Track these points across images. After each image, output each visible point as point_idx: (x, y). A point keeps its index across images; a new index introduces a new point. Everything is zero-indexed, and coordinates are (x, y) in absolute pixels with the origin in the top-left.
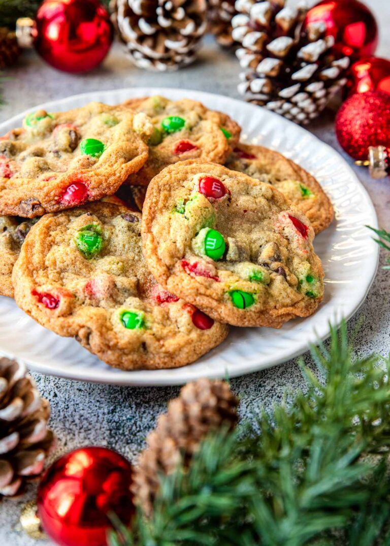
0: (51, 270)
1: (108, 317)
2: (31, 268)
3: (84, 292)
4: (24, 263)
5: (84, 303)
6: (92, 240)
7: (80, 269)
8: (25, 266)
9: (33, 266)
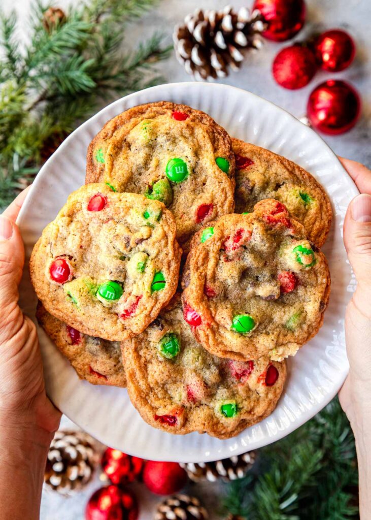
0: (157, 389)
1: (213, 414)
2: (144, 396)
3: (188, 401)
4: (137, 396)
5: (191, 408)
6: (172, 346)
7: (175, 378)
8: (139, 398)
9: (144, 393)
